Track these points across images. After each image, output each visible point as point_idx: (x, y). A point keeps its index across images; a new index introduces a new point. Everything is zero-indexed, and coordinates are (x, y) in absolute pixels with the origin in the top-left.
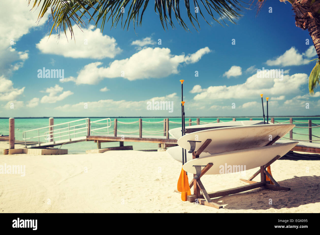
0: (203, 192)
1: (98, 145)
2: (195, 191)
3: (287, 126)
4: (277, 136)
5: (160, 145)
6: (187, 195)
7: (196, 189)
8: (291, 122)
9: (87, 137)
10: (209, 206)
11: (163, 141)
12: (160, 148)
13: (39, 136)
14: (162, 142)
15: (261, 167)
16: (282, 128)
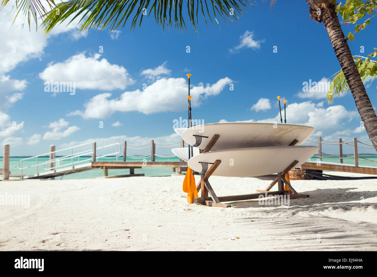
0: (211, 192)
1: (105, 172)
2: (202, 193)
3: (305, 128)
4: (295, 139)
5: (174, 169)
6: (194, 197)
7: (204, 191)
8: (320, 141)
9: (93, 163)
10: (217, 206)
11: (177, 164)
12: (175, 172)
13: (38, 164)
14: (176, 166)
15: (278, 173)
16: (298, 129)
